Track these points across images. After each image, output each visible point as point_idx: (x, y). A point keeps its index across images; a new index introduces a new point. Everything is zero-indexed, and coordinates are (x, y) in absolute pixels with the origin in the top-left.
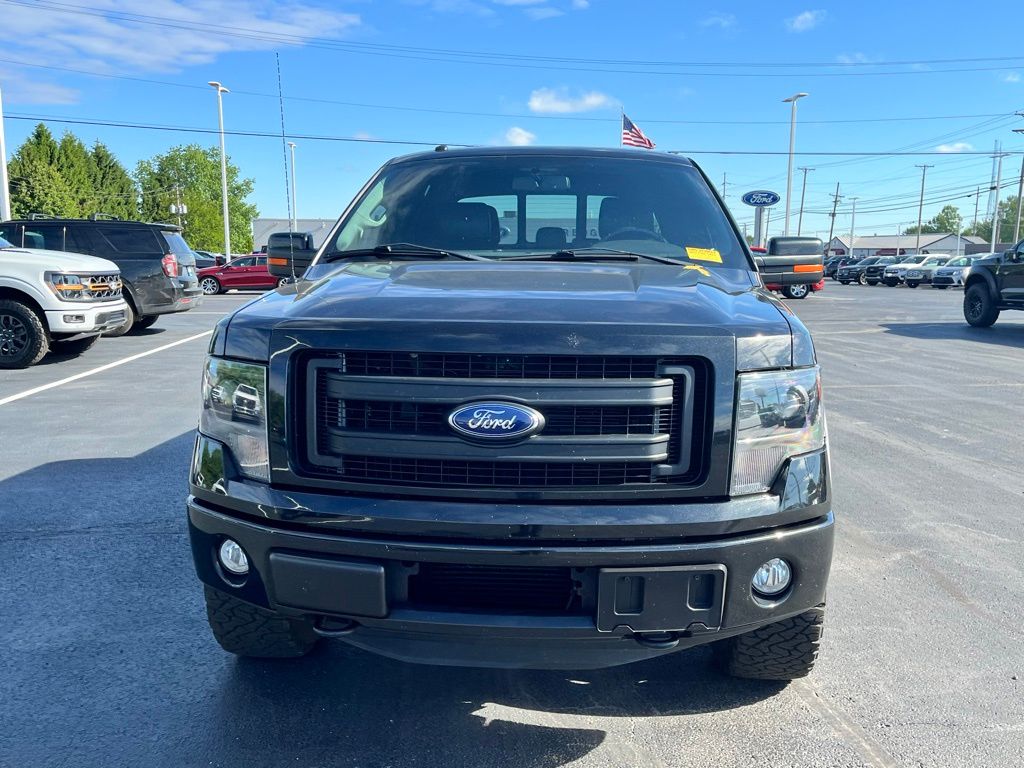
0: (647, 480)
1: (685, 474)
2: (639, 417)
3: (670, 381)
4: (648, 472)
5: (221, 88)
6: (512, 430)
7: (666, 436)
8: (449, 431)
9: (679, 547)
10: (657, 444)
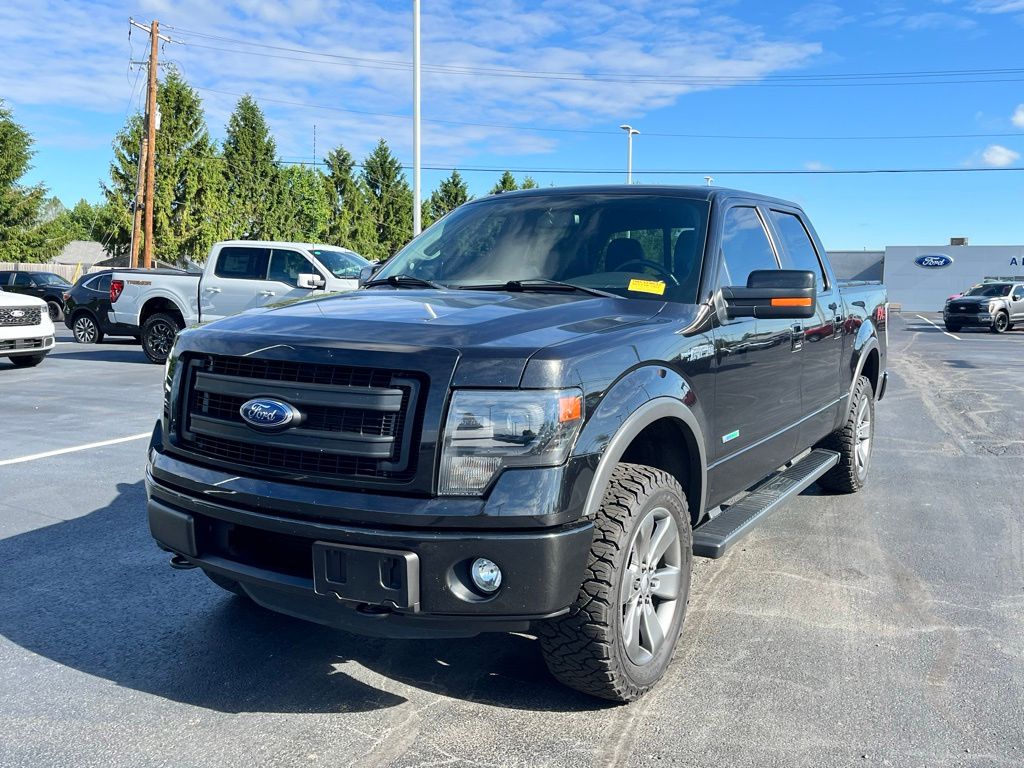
0: (373, 474)
1: (402, 472)
2: (372, 420)
3: (400, 392)
4: (374, 467)
5: (631, 131)
6: (272, 422)
7: (391, 438)
8: (238, 418)
9: (376, 533)
10: (383, 445)
